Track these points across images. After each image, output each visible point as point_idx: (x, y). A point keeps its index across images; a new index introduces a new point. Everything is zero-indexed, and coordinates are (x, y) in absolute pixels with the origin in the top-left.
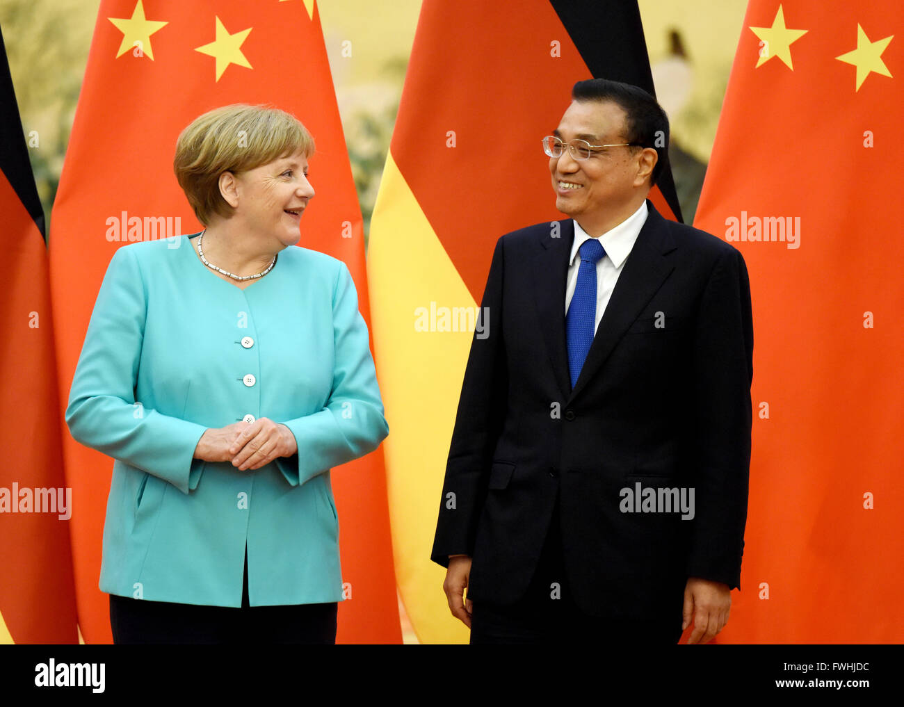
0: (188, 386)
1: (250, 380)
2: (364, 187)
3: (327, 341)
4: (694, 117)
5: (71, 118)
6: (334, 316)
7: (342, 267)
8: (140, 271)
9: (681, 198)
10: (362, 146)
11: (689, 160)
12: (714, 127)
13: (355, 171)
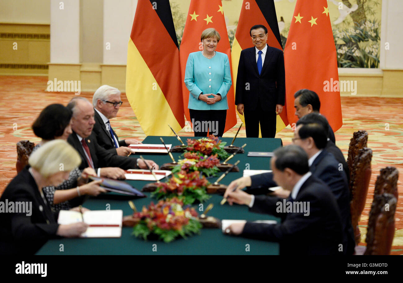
0: (200, 75)
1: (210, 74)
2: (231, 42)
3: (223, 67)
4: (285, 31)
5: (183, 31)
6: (225, 63)
7: (226, 55)
8: (193, 57)
9: (282, 44)
10: (231, 36)
11: (284, 38)
12: (288, 33)
13: (229, 40)
